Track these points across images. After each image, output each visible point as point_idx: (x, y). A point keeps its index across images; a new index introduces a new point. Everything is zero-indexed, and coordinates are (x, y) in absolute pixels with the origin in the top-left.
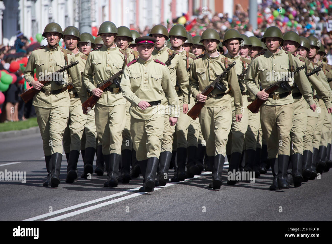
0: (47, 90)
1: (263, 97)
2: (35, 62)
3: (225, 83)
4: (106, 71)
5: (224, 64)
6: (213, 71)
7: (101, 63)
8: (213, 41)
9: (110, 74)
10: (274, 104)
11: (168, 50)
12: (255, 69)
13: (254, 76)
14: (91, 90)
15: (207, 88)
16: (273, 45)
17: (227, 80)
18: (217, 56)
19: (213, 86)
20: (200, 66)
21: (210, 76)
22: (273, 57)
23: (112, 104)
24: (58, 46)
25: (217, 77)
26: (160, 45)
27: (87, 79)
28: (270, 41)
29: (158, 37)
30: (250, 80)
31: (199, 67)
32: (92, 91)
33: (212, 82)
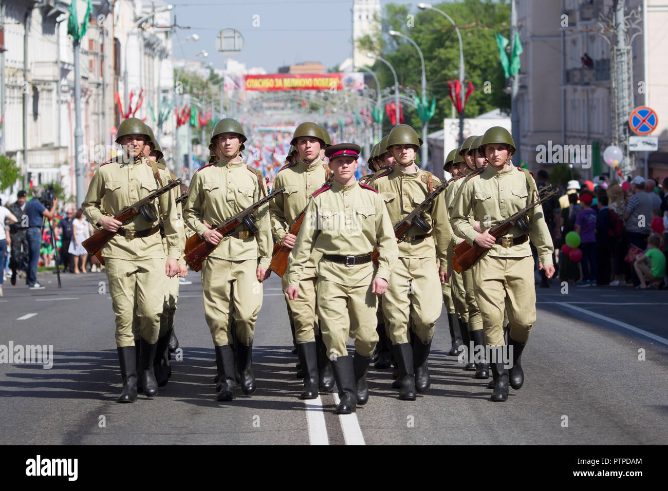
0: (129, 230)
1: (487, 242)
2: (104, 184)
3: (428, 218)
4: (227, 201)
5: (427, 184)
6: (410, 198)
7: (217, 188)
8: (407, 146)
9: (234, 206)
10: (504, 255)
11: (325, 165)
12: (468, 199)
13: (467, 211)
14: (201, 234)
15: (399, 225)
16: (498, 157)
17: (430, 212)
18: (415, 172)
19: (409, 222)
20: (385, 188)
21: (404, 206)
22: (498, 177)
23: (237, 257)
24: (142, 156)
25: (416, 207)
26: (313, 155)
27: (193, 216)
28: (493, 150)
29: (308, 142)
30: (460, 218)
31: (384, 191)
32: (203, 234)
33: (406, 215)
